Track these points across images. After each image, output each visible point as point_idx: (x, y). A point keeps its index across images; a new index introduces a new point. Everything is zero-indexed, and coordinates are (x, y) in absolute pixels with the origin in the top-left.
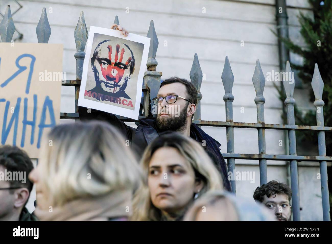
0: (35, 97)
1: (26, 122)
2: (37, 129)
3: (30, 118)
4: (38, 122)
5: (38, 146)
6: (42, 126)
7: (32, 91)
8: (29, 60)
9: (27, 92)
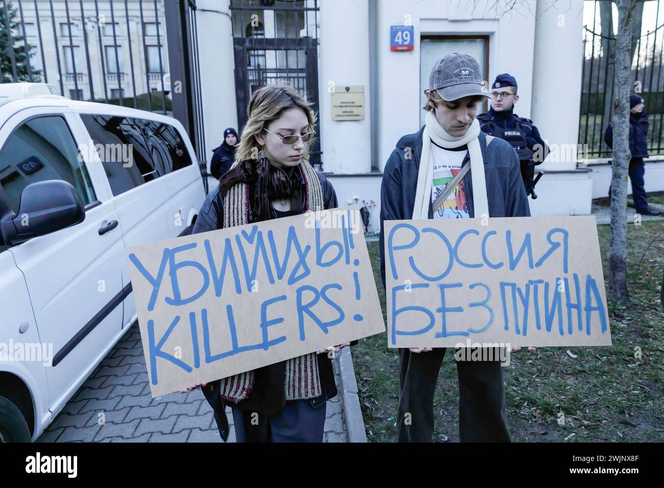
0: (575, 276)
1: (570, 306)
2: (584, 313)
3: (574, 301)
4: (583, 305)
5: (588, 332)
6: (589, 309)
7: (571, 271)
8: (562, 235)
9: (566, 271)
